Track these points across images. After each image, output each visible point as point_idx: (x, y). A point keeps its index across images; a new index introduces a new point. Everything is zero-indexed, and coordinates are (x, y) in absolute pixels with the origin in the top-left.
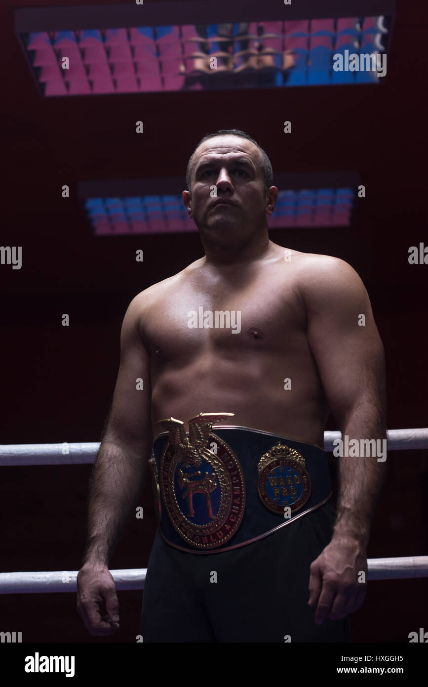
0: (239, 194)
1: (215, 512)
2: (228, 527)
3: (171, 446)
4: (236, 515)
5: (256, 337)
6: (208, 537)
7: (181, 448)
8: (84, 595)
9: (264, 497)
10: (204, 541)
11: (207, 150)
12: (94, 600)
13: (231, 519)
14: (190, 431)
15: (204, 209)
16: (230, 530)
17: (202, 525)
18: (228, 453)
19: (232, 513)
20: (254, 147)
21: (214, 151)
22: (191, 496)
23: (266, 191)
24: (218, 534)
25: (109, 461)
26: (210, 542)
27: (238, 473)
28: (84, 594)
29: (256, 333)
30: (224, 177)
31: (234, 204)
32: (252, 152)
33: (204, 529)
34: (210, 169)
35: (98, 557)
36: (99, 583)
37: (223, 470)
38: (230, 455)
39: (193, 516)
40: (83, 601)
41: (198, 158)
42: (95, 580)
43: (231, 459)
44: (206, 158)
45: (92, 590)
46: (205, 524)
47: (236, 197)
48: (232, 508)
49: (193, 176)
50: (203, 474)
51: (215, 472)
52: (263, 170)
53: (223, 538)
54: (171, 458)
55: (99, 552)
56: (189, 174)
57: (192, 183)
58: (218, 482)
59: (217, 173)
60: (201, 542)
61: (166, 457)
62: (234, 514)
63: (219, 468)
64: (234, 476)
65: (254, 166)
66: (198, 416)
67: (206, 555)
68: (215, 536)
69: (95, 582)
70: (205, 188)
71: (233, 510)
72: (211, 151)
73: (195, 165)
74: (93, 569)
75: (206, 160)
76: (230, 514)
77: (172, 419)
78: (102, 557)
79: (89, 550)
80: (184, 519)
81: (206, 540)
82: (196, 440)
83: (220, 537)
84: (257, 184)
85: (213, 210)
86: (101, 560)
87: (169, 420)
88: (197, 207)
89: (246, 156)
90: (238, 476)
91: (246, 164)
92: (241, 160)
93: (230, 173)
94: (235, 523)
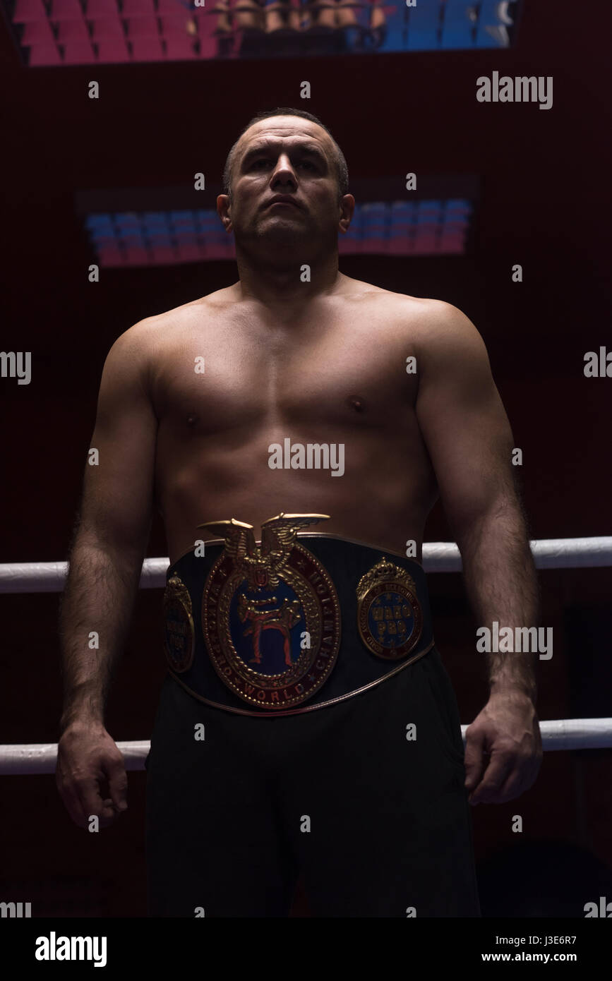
0: (304, 191)
1: (294, 658)
2: (312, 678)
4: (326, 660)
5: (358, 409)
6: (280, 692)
7: (247, 563)
8: (78, 770)
9: (366, 635)
10: (273, 697)
11: (260, 131)
12: (94, 777)
13: (319, 668)
14: (263, 540)
15: (253, 211)
16: (315, 682)
17: (272, 674)
18: (319, 572)
19: (319, 657)
20: (324, 134)
21: (271, 132)
22: (258, 632)
24: (296, 688)
25: (95, 573)
26: (282, 698)
27: (332, 600)
28: (78, 767)
29: (358, 403)
30: (284, 165)
31: (298, 204)
32: (325, 140)
33: (275, 680)
34: (264, 157)
35: (92, 713)
36: (101, 752)
37: (310, 596)
38: (322, 576)
39: (259, 662)
40: (77, 778)
41: (246, 143)
42: (94, 747)
43: (323, 581)
44: (259, 141)
45: (91, 762)
46: (277, 674)
47: (300, 195)
48: (319, 652)
49: (237, 169)
50: (280, 600)
51: (299, 599)
52: (337, 165)
53: (303, 693)
54: (226, 578)
55: (93, 707)
56: (230, 168)
57: (235, 178)
58: (302, 614)
59: (274, 162)
60: (268, 699)
61: (217, 575)
62: (321, 660)
63: (304, 592)
64: (326, 604)
65: (326, 157)
66: (277, 517)
67: (273, 719)
68: (292, 691)
69: (95, 751)
70: (256, 182)
71: (321, 654)
72: (267, 132)
73: (240, 153)
74: (89, 732)
75: (258, 144)
76: (317, 659)
77: (235, 521)
78: (99, 714)
79: (75, 704)
80: (241, 666)
81: (277, 697)
82: (271, 553)
83: (299, 692)
84: (329, 182)
85: (266, 212)
86: (97, 719)
87: (227, 522)
88: (243, 210)
89: (315, 142)
90: (330, 604)
91: (314, 153)
92: (310, 146)
93: (292, 162)
94: (323, 671)
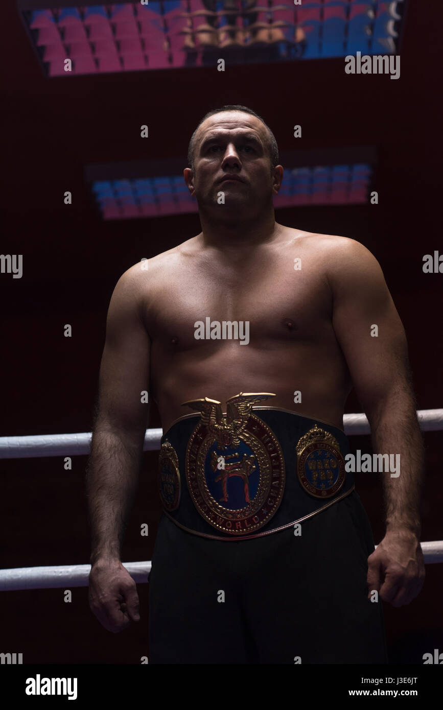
0: (246, 170)
1: (252, 497)
2: (265, 511)
3: (204, 427)
4: (275, 498)
5: (291, 328)
6: (242, 522)
7: (216, 429)
9: (304, 480)
10: (237, 526)
11: (213, 125)
12: (115, 599)
13: (268, 503)
14: (228, 412)
15: (210, 186)
16: (267, 514)
17: (236, 509)
18: (268, 434)
19: (270, 496)
20: (261, 124)
21: (221, 126)
22: (226, 479)
23: (273, 169)
24: (254, 519)
25: (110, 450)
26: (244, 527)
27: (278, 455)
28: (104, 593)
29: (290, 324)
30: (231, 152)
31: (242, 181)
32: (260, 129)
33: (238, 513)
34: (217, 144)
35: (111, 553)
36: (119, 581)
37: (263, 452)
38: (270, 437)
39: (226, 500)
40: (103, 601)
41: (203, 133)
42: (114, 577)
43: (271, 441)
44: (212, 133)
45: (112, 588)
46: (239, 509)
47: (243, 173)
48: (270, 492)
49: (198, 152)
50: (241, 455)
51: (254, 454)
52: (270, 147)
53: (259, 523)
54: (202, 441)
55: (112, 548)
56: (192, 150)
57: (196, 159)
58: (257, 464)
59: (224, 149)
60: (234, 527)
61: (196, 438)
62: (272, 497)
63: (258, 449)
64: (274, 457)
65: (261, 142)
66: (238, 396)
67: (237, 542)
68: (250, 521)
69: (114, 580)
70: (211, 163)
71: (271, 494)
72: (218, 126)
73: (199, 140)
74: (110, 566)
75: (212, 135)
76: (268, 498)
77: (208, 399)
78: (116, 553)
79: (99, 546)
80: (214, 503)
81: (240, 525)
82: (234, 421)
83: (256, 522)
84: (264, 161)
85: (219, 187)
86: (115, 556)
88: (202, 184)
89: (254, 132)
90: (277, 458)
91: (253, 141)
92: (249, 136)
93: (237, 149)
94: (273, 506)
